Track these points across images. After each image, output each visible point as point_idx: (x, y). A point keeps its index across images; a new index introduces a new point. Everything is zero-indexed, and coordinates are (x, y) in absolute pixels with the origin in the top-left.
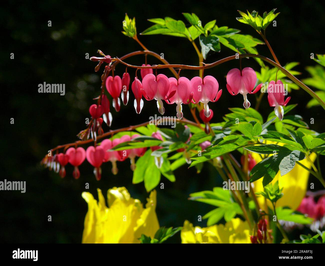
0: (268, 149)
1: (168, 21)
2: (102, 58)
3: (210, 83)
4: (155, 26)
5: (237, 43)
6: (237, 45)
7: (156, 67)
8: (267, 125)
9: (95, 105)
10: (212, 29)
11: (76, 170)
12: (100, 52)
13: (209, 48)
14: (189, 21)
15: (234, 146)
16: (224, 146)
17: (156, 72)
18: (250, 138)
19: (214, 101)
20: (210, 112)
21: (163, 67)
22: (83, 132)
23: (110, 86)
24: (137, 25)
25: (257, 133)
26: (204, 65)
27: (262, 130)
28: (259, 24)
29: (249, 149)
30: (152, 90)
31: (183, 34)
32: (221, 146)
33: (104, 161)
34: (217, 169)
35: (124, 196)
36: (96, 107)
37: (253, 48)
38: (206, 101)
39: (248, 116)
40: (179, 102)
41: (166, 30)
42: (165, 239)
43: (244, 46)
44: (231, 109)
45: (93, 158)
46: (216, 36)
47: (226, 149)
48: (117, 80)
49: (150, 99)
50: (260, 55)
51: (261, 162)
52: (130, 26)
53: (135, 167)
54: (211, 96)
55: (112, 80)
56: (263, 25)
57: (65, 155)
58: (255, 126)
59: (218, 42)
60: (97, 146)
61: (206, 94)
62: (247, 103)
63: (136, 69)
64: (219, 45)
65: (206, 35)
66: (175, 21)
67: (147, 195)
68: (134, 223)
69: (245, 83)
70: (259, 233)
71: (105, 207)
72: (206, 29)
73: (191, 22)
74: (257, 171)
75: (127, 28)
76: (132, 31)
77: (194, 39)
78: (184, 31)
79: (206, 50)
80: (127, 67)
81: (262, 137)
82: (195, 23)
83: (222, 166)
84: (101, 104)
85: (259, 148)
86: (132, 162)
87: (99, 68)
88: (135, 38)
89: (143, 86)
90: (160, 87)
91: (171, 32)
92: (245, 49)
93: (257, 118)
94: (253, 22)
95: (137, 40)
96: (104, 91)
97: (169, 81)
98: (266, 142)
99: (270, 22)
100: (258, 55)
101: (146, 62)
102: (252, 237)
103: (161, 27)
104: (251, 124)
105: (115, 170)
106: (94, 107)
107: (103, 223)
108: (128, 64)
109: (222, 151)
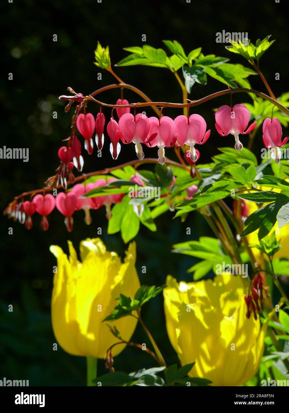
0: (264, 197)
1: (146, 50)
2: (73, 97)
3: (197, 122)
4: (132, 56)
5: (226, 74)
6: (226, 76)
7: (135, 106)
8: (262, 167)
9: (65, 147)
10: (197, 58)
11: (45, 220)
12: (71, 89)
13: (194, 80)
14: (171, 50)
15: (225, 193)
16: (214, 193)
17: (135, 111)
18: (243, 183)
19: (201, 143)
20: (197, 156)
21: (142, 105)
22: (51, 179)
23: (82, 125)
24: (111, 55)
25: (251, 178)
26: (189, 102)
27: (257, 173)
28: (251, 54)
29: (242, 197)
30: (130, 132)
31: (164, 64)
32: (210, 193)
33: (76, 209)
34: (205, 217)
35: (98, 248)
36: (65, 150)
37: (244, 79)
38: (192, 143)
39: (240, 156)
40: (161, 144)
41: (145, 60)
42: (147, 300)
43: (234, 77)
44: (220, 149)
45: (63, 206)
46: (202, 66)
47: (216, 196)
48: (89, 119)
49: (128, 143)
50: (253, 90)
51: (256, 211)
52: (103, 56)
53: (111, 215)
54: (197, 138)
55: (84, 118)
56: (257, 54)
57: (32, 203)
58: (249, 169)
59: (204, 73)
60: (68, 192)
61: (192, 135)
62: (239, 145)
63: (111, 108)
64: (205, 76)
65: (191, 65)
66: (155, 50)
67: (125, 246)
68: (111, 280)
69: (236, 122)
70: (254, 292)
71: (78, 262)
72: (190, 59)
73: (173, 51)
74: (252, 222)
75: (100, 58)
76: (105, 62)
77: (176, 69)
78: (165, 60)
79: (191, 83)
80: (101, 106)
81: (256, 182)
82: (177, 52)
83: (210, 214)
84: (71, 146)
85: (254, 196)
86: (108, 210)
87: (69, 108)
88: (110, 69)
89: (120, 127)
90: (140, 128)
91: (150, 62)
92: (236, 80)
93: (250, 160)
94: (245, 51)
95: (112, 72)
96: (74, 131)
97: (150, 121)
98: (261, 187)
99: (264, 51)
100: (250, 89)
101: (122, 97)
102: (247, 297)
103: (139, 57)
104: (243, 168)
105: (88, 220)
106: (63, 150)
107: (75, 281)
108: (102, 103)
109: (211, 199)
